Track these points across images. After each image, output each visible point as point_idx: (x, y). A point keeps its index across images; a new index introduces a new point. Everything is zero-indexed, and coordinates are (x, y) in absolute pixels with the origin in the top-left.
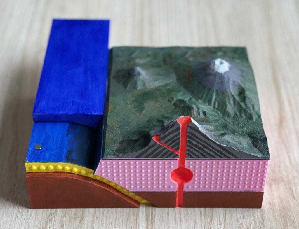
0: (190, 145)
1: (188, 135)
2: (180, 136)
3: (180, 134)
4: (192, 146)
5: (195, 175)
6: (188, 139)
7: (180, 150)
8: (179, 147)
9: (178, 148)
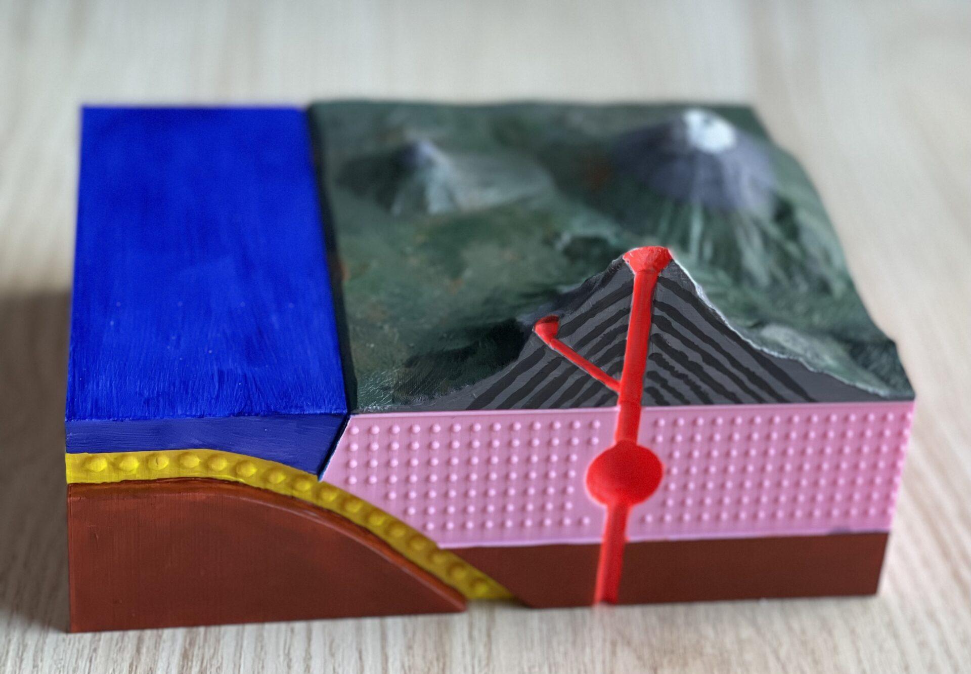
0: (661, 355)
1: (657, 312)
2: (627, 318)
3: (628, 311)
4: (666, 356)
5: (669, 472)
6: (655, 329)
7: (623, 373)
8: (621, 362)
9: (619, 367)
